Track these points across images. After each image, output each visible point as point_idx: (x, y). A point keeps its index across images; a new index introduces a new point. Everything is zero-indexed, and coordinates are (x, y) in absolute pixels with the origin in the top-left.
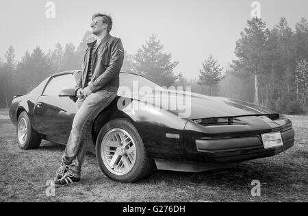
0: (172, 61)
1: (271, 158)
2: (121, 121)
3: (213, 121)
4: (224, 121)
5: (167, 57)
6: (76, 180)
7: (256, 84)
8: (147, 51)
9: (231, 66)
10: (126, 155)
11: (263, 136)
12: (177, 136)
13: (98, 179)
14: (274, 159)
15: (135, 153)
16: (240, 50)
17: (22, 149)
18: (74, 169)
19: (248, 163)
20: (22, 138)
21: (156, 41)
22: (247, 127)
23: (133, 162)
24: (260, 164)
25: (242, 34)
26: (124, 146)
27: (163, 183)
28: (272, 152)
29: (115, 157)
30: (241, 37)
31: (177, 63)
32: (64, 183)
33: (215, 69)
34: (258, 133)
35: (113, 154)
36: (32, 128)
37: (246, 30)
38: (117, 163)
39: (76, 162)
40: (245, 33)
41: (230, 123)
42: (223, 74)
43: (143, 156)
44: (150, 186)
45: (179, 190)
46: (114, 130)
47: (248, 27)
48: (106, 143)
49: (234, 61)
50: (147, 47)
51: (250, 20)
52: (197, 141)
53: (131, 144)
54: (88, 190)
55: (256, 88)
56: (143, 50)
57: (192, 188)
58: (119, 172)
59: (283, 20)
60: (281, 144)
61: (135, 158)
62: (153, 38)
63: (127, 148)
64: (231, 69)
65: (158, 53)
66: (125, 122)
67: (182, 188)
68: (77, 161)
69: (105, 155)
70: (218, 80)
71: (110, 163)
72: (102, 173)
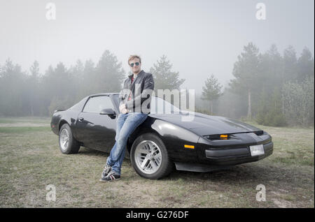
0: (179, 79)
1: (257, 162)
2: (151, 135)
3: (217, 137)
4: (224, 136)
5: (175, 75)
6: (118, 177)
7: (249, 100)
8: (158, 69)
9: (229, 84)
10: (153, 159)
11: (251, 147)
12: (193, 147)
13: (132, 177)
14: (259, 163)
15: (161, 158)
16: (237, 71)
17: (64, 153)
18: (116, 169)
19: (240, 166)
20: (64, 144)
21: (166, 60)
22: (240, 141)
23: (159, 165)
24: (249, 167)
25: (239, 57)
26: (152, 153)
27: (180, 180)
28: (257, 158)
29: (145, 161)
30: (238, 60)
31: (183, 81)
32: (109, 179)
33: (215, 87)
34: (247, 145)
35: (144, 158)
36: (73, 137)
37: (242, 54)
38: (146, 165)
39: (117, 165)
40: (242, 57)
41: (228, 138)
42: (222, 91)
43: (166, 160)
44: (172, 182)
45: (192, 185)
46: (145, 141)
47: (244, 52)
48: (139, 151)
49: (231, 81)
50: (158, 66)
51: (246, 46)
52: (206, 151)
53: (158, 152)
54: (127, 184)
55: (250, 104)
56: (155, 68)
57: (201, 183)
58: (148, 172)
59: (273, 46)
60: (263, 153)
61: (160, 161)
62: (163, 58)
63: (154, 154)
64: (229, 87)
65: (167, 72)
66: (154, 136)
67: (194, 183)
68: (118, 163)
69: (137, 160)
70: (218, 96)
71: (141, 166)
72: (135, 173)
